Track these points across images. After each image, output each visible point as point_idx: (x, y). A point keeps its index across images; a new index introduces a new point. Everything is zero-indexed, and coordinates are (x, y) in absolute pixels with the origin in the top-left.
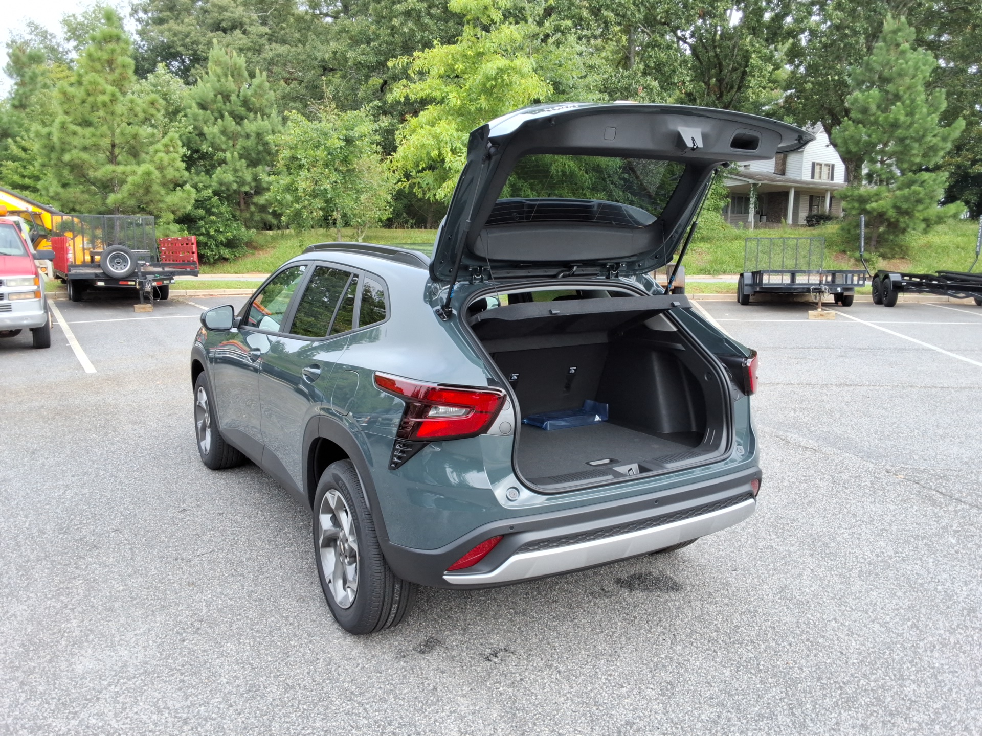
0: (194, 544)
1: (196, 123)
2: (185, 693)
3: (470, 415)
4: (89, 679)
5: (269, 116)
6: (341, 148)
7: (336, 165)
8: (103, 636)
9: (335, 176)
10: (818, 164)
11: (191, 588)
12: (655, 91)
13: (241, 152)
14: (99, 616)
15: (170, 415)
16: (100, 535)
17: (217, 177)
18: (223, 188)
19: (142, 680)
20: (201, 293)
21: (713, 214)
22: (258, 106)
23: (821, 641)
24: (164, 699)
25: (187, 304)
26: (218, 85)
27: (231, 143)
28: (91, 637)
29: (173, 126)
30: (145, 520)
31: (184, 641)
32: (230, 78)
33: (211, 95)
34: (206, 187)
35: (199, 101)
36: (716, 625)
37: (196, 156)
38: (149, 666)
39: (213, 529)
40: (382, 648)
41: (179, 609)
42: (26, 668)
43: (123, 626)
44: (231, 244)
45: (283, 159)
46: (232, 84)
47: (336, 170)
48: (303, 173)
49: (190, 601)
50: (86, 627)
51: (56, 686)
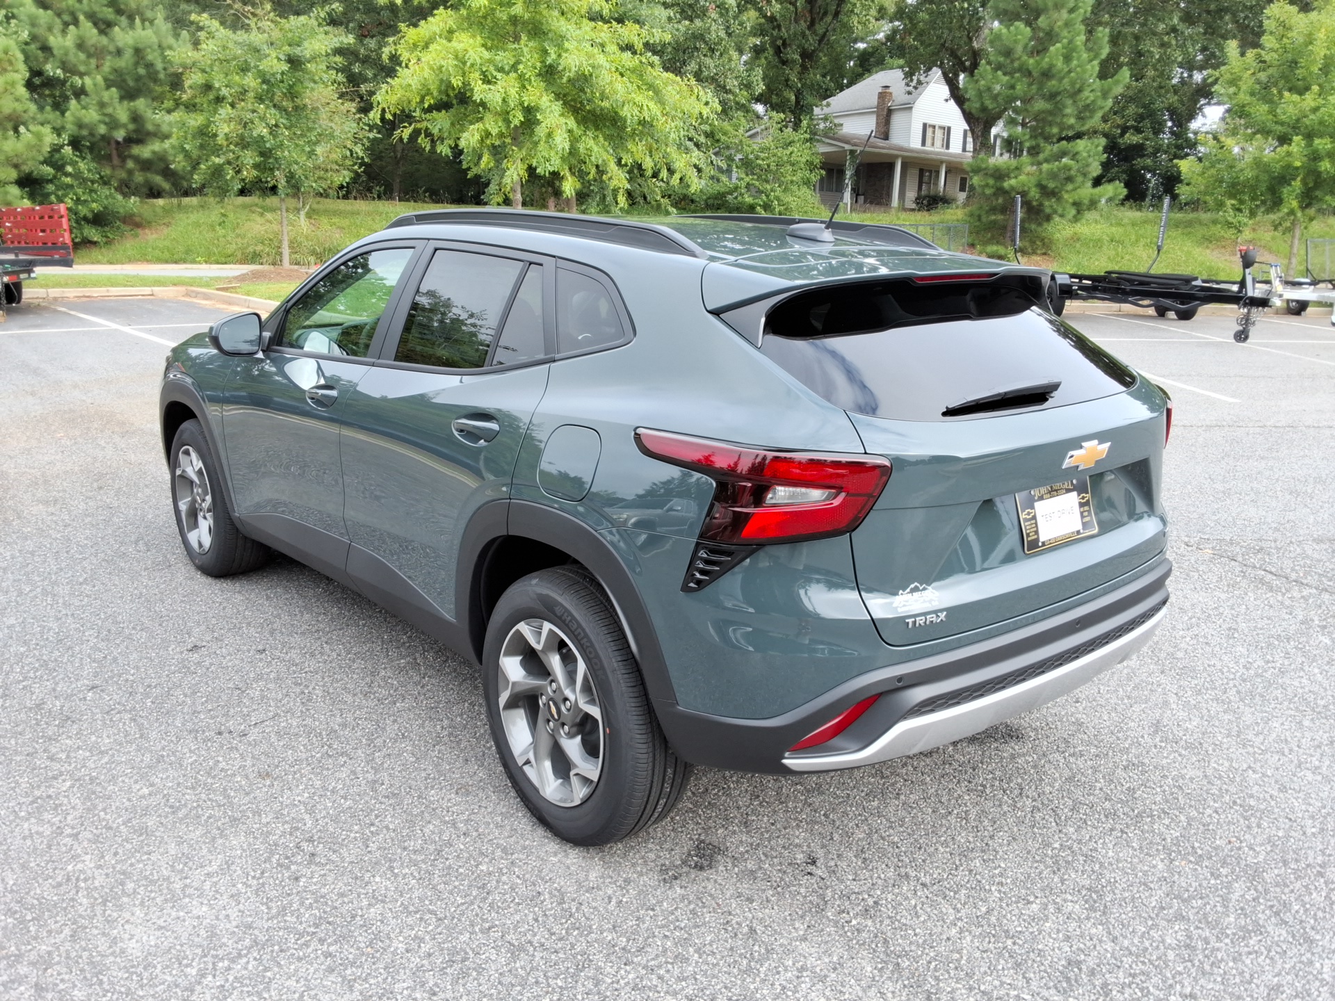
0: (238, 706)
1: (35, 30)
2: (344, 978)
3: (836, 502)
4: (159, 967)
5: (152, 22)
6: (283, 73)
7: (277, 98)
8: (153, 882)
9: (273, 116)
10: (930, 126)
11: (268, 782)
12: (731, 13)
13: (110, 77)
14: (128, 846)
15: (100, 488)
16: (69, 697)
17: (73, 115)
18: (85, 132)
19: (255, 959)
20: (71, 293)
21: (804, 189)
22: (133, 6)
23: (1252, 802)
24: (313, 993)
25: (56, 311)
27: (92, 63)
28: (130, 886)
30: (137, 668)
31: (297, 879)
36: (1101, 789)
38: (256, 932)
39: (259, 677)
40: (634, 865)
41: (264, 820)
42: (33, 956)
43: (176, 859)
44: (98, 220)
45: (191, 87)
47: (275, 106)
48: (225, 111)
49: (276, 806)
50: (114, 868)
51: (106, 986)
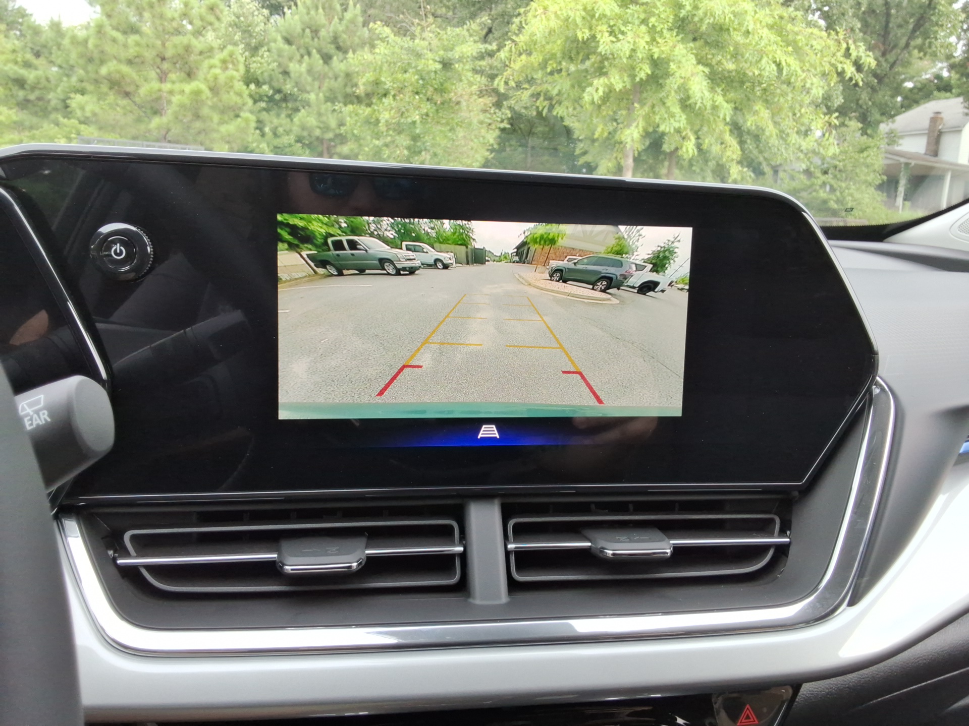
1: (280, 59)
6: (436, 72)
7: (429, 93)
9: (426, 107)
13: (327, 95)
17: (299, 121)
18: (305, 134)
22: (348, 43)
26: (306, 18)
27: (317, 84)
29: (254, 62)
32: (321, 10)
33: (299, 30)
34: (288, 133)
35: (285, 34)
37: (277, 97)
46: (323, 17)
47: (428, 99)
48: (388, 102)
